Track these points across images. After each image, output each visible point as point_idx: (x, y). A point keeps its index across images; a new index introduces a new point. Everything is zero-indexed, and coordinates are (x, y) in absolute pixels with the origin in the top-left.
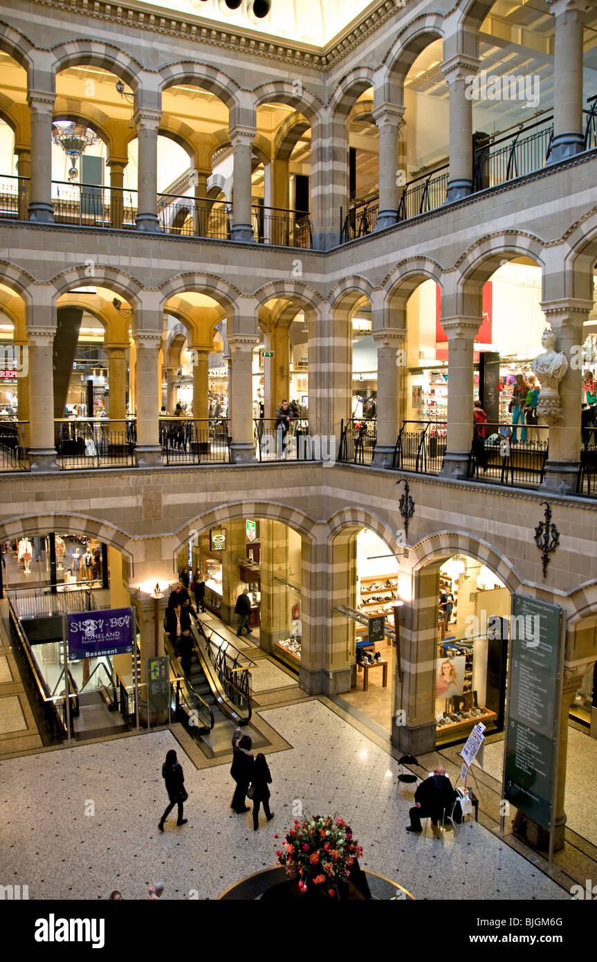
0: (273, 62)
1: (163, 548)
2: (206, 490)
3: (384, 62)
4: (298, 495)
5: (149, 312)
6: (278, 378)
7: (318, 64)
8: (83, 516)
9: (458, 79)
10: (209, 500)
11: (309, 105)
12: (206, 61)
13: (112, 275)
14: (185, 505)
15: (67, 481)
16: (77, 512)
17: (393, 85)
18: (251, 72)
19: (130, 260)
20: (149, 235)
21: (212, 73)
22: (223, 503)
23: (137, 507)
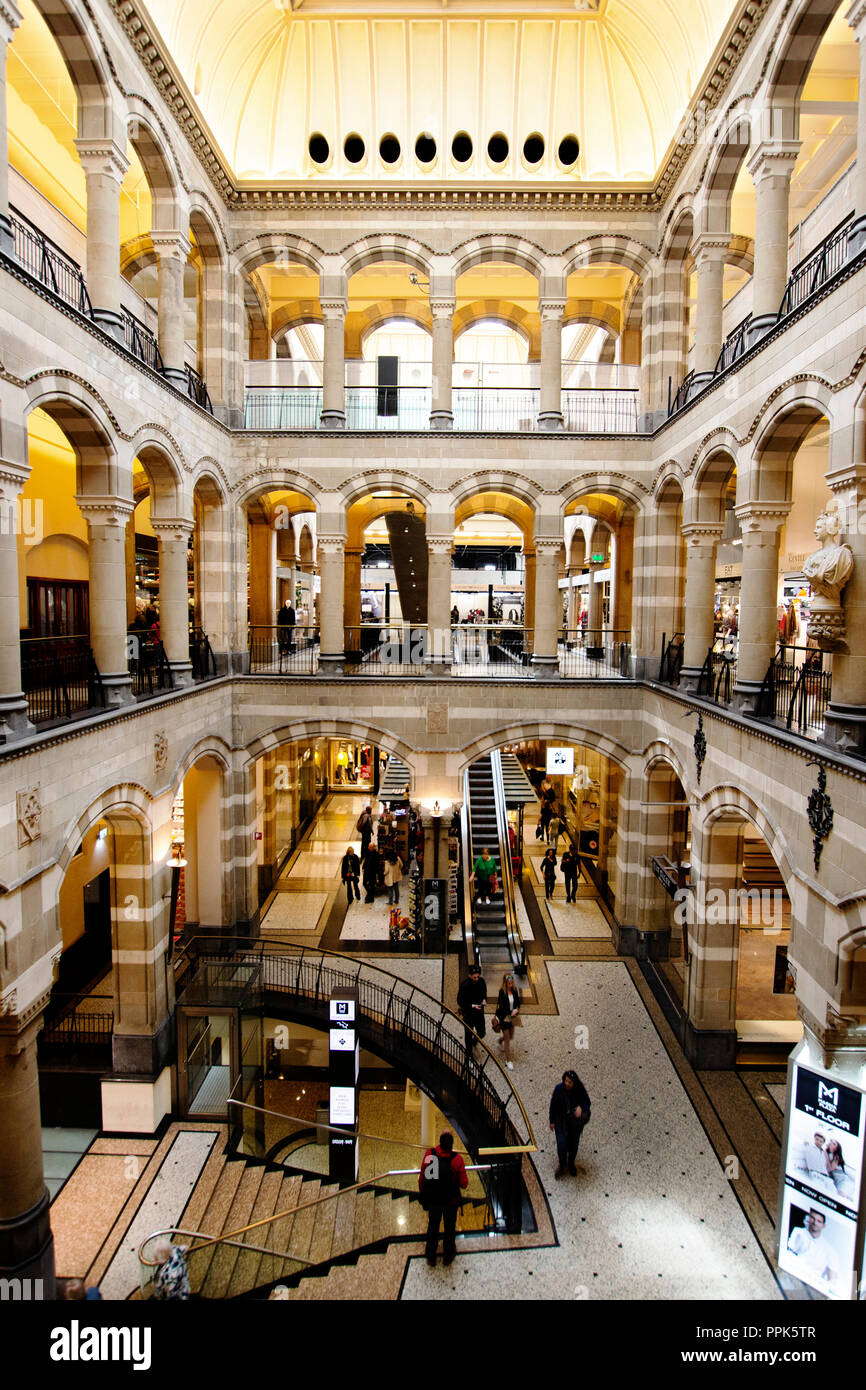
0: (590, 214)
1: (447, 765)
2: (497, 705)
3: (702, 180)
4: (609, 719)
5: (438, 515)
6: (623, 582)
7: (647, 204)
8: (365, 724)
9: (765, 176)
10: (500, 717)
11: (635, 257)
12: (505, 230)
13: (399, 479)
14: (474, 721)
15: (350, 688)
16: (359, 719)
17: (713, 208)
18: (560, 232)
19: (419, 462)
20: (439, 433)
21: (512, 242)
22: (516, 721)
23: (420, 719)
